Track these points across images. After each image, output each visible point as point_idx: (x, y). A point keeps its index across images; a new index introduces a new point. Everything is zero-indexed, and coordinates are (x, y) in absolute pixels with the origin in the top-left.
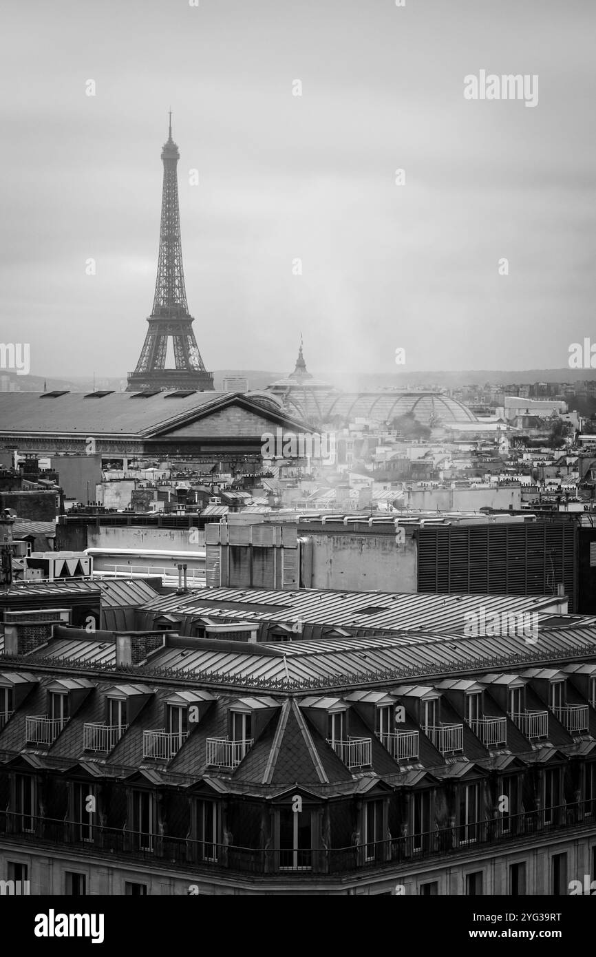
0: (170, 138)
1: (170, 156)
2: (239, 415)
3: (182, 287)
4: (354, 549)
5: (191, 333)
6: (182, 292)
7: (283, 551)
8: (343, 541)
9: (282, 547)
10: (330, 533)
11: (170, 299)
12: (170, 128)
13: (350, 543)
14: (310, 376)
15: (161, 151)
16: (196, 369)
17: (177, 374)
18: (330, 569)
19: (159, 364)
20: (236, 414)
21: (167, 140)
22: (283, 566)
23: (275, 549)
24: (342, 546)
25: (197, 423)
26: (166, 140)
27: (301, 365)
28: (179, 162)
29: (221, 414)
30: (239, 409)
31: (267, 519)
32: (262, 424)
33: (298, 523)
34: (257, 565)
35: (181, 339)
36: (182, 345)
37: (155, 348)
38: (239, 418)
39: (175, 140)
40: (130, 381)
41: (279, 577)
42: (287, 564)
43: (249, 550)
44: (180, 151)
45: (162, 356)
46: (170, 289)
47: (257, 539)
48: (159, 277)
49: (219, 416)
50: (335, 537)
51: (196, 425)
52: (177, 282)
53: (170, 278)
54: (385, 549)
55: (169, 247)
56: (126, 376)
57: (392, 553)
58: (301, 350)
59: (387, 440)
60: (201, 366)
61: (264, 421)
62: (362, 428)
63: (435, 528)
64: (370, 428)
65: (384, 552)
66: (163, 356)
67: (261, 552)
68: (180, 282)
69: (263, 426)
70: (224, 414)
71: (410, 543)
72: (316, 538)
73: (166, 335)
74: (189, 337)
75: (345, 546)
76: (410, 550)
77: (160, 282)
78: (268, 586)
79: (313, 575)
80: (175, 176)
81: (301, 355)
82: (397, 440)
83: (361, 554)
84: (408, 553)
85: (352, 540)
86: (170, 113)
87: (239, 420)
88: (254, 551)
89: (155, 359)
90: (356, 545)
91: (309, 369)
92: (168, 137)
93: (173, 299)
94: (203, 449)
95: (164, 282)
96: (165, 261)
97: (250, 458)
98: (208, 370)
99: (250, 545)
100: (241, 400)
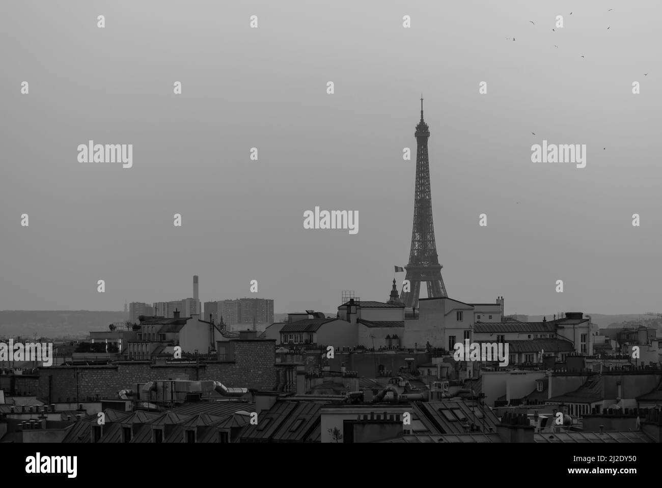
1: (422, 134)
5: (441, 278)
12: (422, 112)
15: (415, 130)
21: (420, 121)
39: (425, 121)
44: (430, 129)
55: (422, 208)
86: (422, 99)
92: (420, 118)
93: (426, 251)
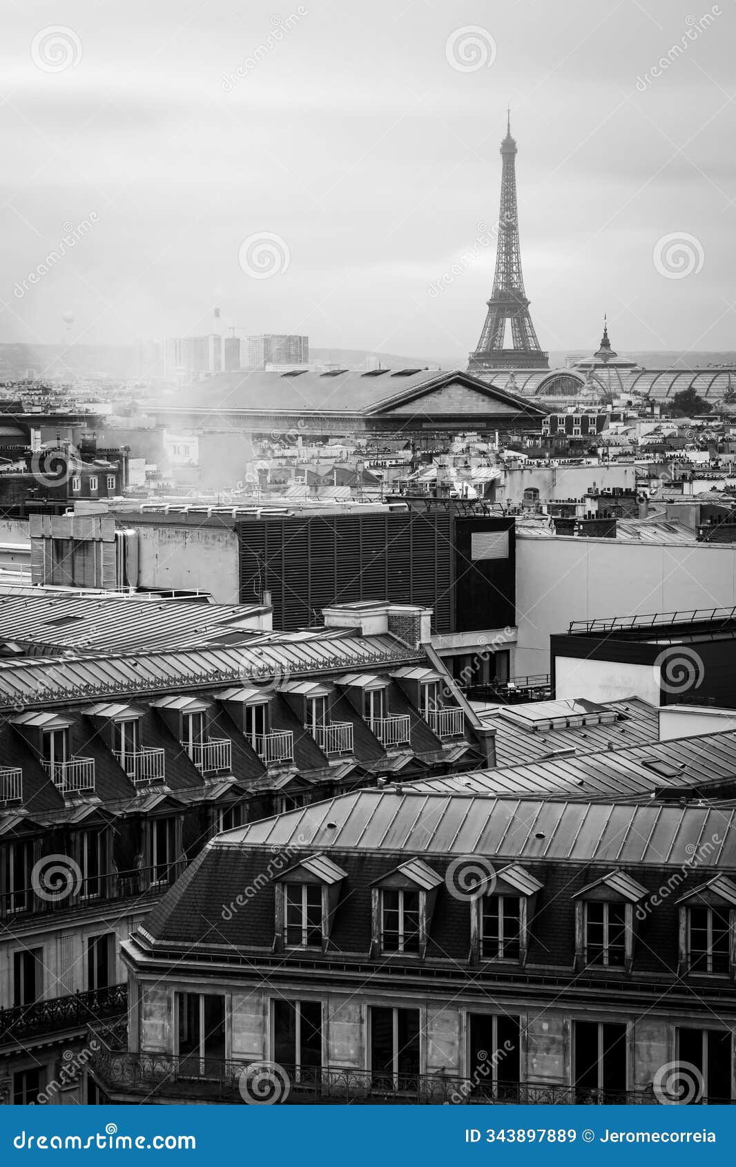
0: (509, 134)
1: (509, 150)
2: (461, 392)
3: (519, 272)
4: (179, 543)
5: (528, 316)
6: (519, 277)
7: (102, 544)
8: (168, 533)
9: (101, 540)
10: (156, 525)
11: (508, 284)
12: (509, 125)
13: (174, 537)
14: (615, 354)
15: (500, 146)
16: (532, 349)
17: (514, 354)
18: (156, 565)
19: (497, 344)
20: (457, 391)
21: (506, 135)
22: (102, 561)
23: (95, 543)
24: (167, 539)
25: (419, 400)
26: (504, 136)
27: (605, 343)
28: (517, 156)
29: (443, 392)
30: (460, 387)
31: (112, 508)
32: (483, 401)
33: (141, 512)
34: (79, 559)
35: (518, 322)
36: (519, 327)
37: (494, 329)
38: (461, 395)
39: (513, 136)
40: (471, 361)
41: (99, 574)
42: (106, 559)
43: (70, 544)
44: (517, 146)
45: (500, 337)
46: (508, 274)
47: (77, 531)
48: (498, 263)
49: (440, 393)
50: (161, 529)
51: (418, 402)
52: (514, 268)
53: (508, 264)
54: (207, 543)
55: (507, 235)
56: (468, 356)
57: (214, 547)
58: (606, 330)
59: (629, 415)
60: (537, 346)
61: (486, 398)
62: (625, 403)
63: (277, 519)
64: (633, 404)
65: (206, 546)
66: (502, 337)
67: (82, 546)
68: (518, 268)
69: (485, 403)
70: (445, 391)
71: (231, 537)
72: (143, 530)
73: (504, 317)
74: (526, 319)
75: (170, 540)
76: (231, 544)
77: (499, 268)
78: (87, 583)
79: (139, 572)
80: (513, 169)
81: (605, 335)
82: (639, 415)
83: (185, 548)
84: (230, 548)
85: (176, 532)
86: (509, 111)
87: (460, 398)
88: (76, 545)
89: (494, 340)
90: (180, 538)
91: (613, 348)
92: (506, 132)
93: (512, 284)
94: (425, 426)
95: (502, 268)
96: (504, 249)
97: (442, 435)
98: (543, 350)
99: (72, 537)
100: (462, 378)
